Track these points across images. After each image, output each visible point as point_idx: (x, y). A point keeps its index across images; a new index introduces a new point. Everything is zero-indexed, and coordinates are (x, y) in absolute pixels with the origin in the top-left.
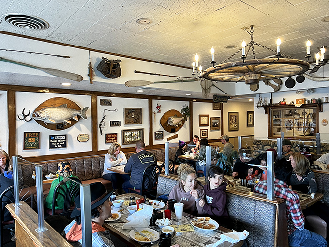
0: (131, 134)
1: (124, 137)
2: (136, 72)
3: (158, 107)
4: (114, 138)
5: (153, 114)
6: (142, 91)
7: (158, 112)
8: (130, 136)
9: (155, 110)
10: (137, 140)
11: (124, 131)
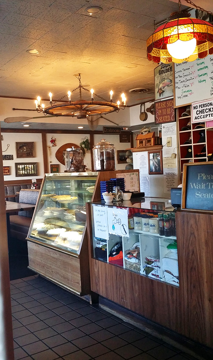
0: (24, 167)
1: (17, 169)
2: (14, 109)
3: (53, 141)
4: (7, 171)
5: (48, 148)
6: (28, 126)
7: (53, 146)
8: (24, 169)
9: (49, 144)
10: (31, 173)
11: (17, 164)
